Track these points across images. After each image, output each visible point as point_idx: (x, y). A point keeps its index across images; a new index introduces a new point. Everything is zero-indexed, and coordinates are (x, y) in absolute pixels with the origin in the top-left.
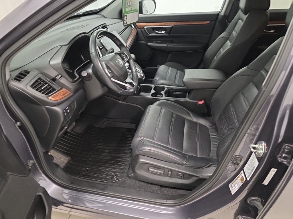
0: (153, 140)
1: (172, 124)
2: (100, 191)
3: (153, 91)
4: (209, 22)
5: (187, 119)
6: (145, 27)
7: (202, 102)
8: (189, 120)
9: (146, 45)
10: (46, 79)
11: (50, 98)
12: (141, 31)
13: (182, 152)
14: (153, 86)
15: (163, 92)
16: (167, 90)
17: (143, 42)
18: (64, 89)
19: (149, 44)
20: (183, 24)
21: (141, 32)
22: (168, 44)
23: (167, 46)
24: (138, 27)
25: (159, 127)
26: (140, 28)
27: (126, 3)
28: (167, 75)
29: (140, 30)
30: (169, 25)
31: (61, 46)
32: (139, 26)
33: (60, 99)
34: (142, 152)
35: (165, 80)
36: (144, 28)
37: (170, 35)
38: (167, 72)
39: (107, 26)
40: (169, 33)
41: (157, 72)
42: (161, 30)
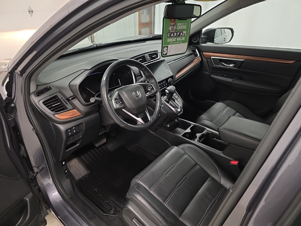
0: (150, 189)
1: (186, 177)
2: (87, 218)
3: (188, 130)
4: (294, 61)
5: (211, 177)
6: (212, 57)
7: (236, 163)
8: (213, 179)
9: (209, 76)
10: (62, 98)
11: (56, 116)
12: (207, 60)
13: (178, 217)
14: (193, 124)
15: (198, 135)
16: (205, 134)
17: (207, 73)
18: (75, 110)
19: (213, 76)
20: (258, 59)
21: (206, 62)
22: (234, 80)
23: (232, 81)
24: (204, 56)
25: (167, 175)
26: (206, 57)
27: (169, 34)
28: (219, 115)
29: (205, 59)
30: (240, 59)
31: (85, 70)
32: (206, 55)
33: (66, 119)
34: (130, 197)
35: (211, 121)
36: (210, 58)
37: (240, 69)
38: (221, 112)
39: (158, 54)
40: (239, 68)
41: (211, 108)
42: (230, 63)
